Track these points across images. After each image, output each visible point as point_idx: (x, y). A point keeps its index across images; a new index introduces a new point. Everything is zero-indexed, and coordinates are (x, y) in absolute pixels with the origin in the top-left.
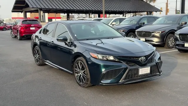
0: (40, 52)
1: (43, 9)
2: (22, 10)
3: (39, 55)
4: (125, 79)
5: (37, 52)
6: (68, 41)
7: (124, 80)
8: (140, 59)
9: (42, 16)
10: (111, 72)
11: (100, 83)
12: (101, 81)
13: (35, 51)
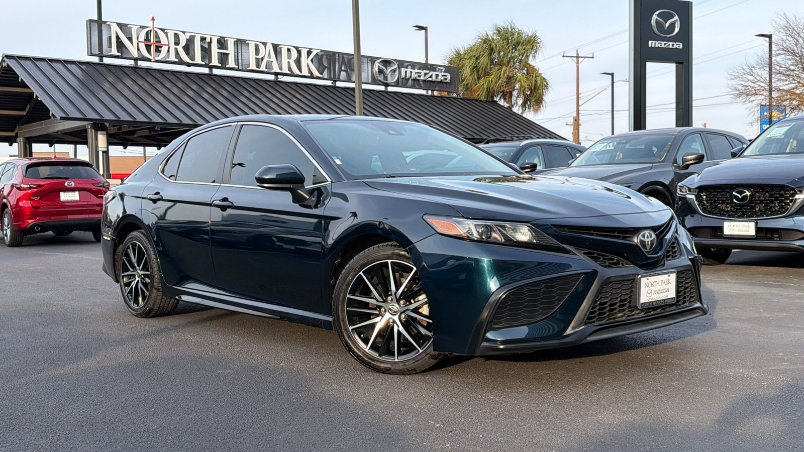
0: (153, 256)
1: (107, 125)
2: (14, 134)
3: (145, 268)
4: (588, 320)
5: (134, 260)
6: (308, 186)
7: (586, 324)
8: (636, 240)
9: (101, 154)
10: (530, 291)
11: (484, 344)
12: (486, 332)
13: (127, 255)
